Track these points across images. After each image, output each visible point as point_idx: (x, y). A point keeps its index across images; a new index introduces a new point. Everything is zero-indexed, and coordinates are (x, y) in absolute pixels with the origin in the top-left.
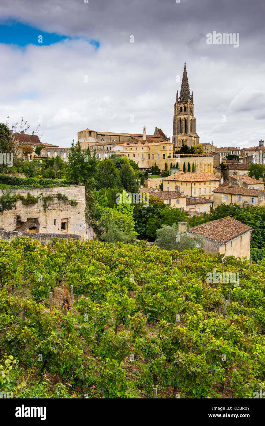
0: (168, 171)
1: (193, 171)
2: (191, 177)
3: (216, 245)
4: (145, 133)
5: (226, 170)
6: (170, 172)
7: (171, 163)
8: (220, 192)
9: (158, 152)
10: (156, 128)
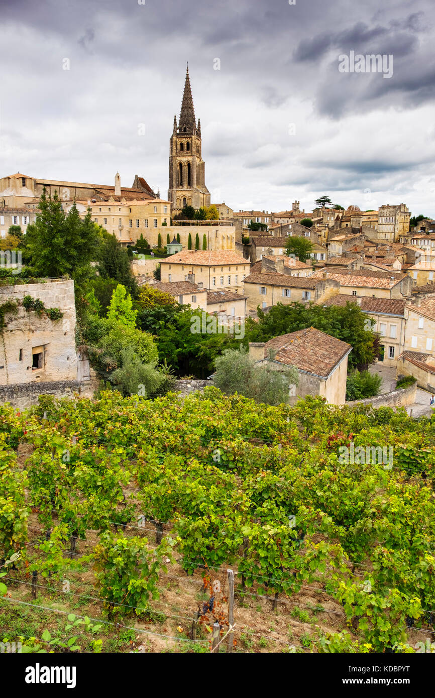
0: (163, 248)
1: (205, 248)
2: (207, 259)
3: (315, 380)
4: (120, 184)
5: (250, 246)
6: (168, 249)
7: (168, 234)
8: (254, 282)
9: (147, 216)
10: (136, 176)
